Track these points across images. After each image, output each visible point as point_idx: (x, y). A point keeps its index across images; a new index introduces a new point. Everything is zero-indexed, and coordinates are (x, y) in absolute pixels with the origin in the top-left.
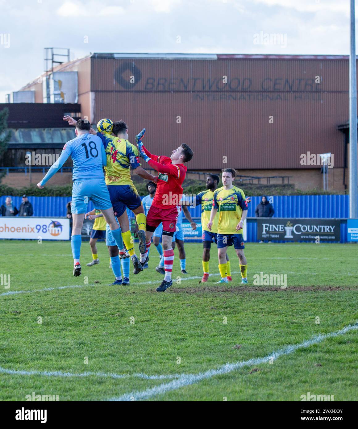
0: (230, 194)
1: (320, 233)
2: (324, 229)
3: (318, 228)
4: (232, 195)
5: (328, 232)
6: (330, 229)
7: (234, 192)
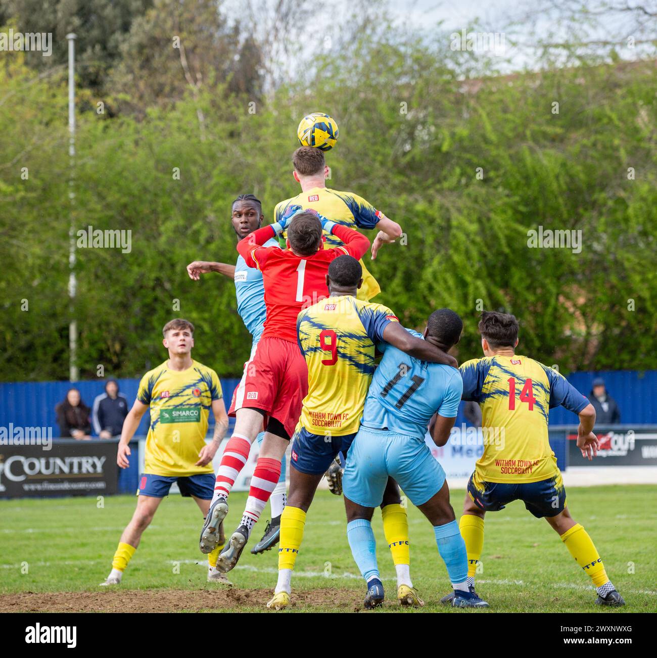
0: (192, 382)
1: (71, 476)
2: (80, 465)
3: (64, 462)
4: (194, 385)
5: (88, 471)
6: (94, 466)
7: (199, 377)
